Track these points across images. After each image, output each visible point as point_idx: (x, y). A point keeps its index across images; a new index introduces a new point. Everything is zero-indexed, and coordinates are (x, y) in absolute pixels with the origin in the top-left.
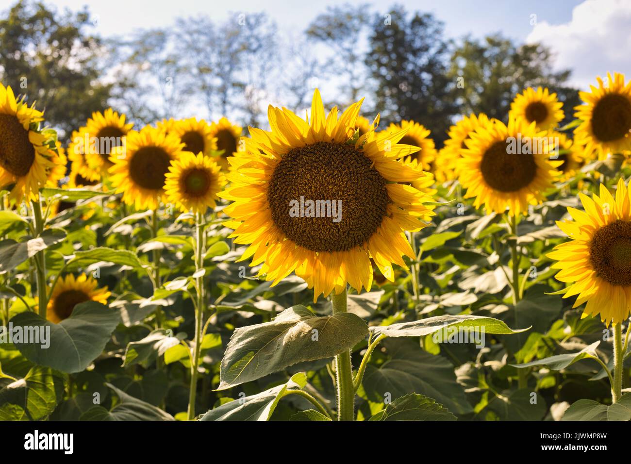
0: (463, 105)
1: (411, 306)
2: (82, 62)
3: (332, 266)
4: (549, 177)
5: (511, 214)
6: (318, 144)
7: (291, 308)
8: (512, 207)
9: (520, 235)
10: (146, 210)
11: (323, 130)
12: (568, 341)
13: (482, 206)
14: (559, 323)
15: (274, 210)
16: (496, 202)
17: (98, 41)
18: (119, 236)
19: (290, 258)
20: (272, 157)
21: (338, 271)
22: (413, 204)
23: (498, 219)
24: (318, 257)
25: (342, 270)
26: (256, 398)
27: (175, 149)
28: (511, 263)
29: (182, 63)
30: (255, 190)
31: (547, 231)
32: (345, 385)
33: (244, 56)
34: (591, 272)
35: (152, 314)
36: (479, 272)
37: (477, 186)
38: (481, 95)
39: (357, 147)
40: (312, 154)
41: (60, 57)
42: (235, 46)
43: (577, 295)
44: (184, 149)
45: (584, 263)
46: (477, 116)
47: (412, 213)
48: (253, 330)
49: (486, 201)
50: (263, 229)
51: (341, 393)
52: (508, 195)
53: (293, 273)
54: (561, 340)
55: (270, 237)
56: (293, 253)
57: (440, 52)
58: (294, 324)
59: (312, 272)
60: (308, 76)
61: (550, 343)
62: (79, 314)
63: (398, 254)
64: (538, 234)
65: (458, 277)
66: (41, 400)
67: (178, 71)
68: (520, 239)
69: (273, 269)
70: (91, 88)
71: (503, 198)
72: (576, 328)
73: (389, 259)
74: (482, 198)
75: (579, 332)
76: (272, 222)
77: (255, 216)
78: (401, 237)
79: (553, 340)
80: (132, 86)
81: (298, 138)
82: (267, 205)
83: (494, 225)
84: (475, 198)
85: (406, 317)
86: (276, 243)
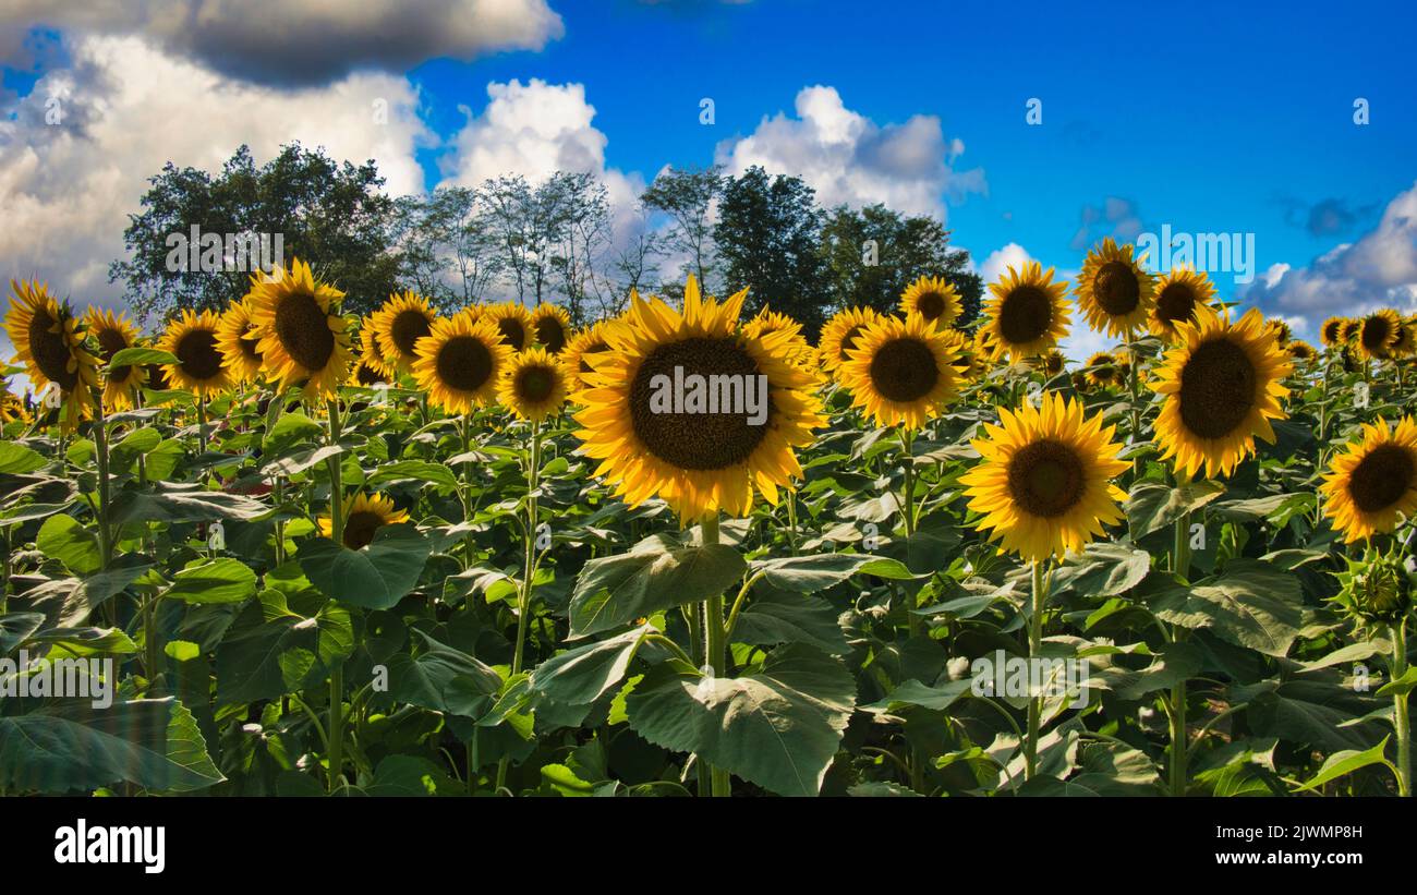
0: (835, 292)
1: (778, 539)
2: (362, 229)
3: (703, 488)
4: (952, 384)
5: (906, 427)
6: (692, 339)
7: (654, 537)
8: (907, 420)
9: (915, 455)
10: (457, 416)
11: (699, 323)
12: (970, 582)
13: (872, 417)
14: (959, 560)
15: (636, 419)
16: (889, 414)
17: (386, 203)
18: (419, 444)
19: (653, 476)
20: (637, 354)
21: (710, 493)
22: (803, 414)
23: (889, 432)
24: (686, 476)
25: (715, 492)
26: (607, 644)
27: (494, 341)
28: (904, 489)
29: (488, 232)
30: (614, 393)
31: (948, 450)
32: (715, 629)
33: (564, 226)
34: (1009, 500)
35: (461, 541)
36: (861, 499)
37: (866, 395)
38: (857, 280)
39: (738, 344)
40: (684, 353)
41: (338, 223)
42: (555, 213)
43: (992, 528)
44: (504, 342)
45: (1000, 490)
46: (862, 311)
47: (800, 425)
48: (606, 565)
49: (877, 412)
50: (622, 440)
51: (710, 640)
52: (903, 405)
53: (655, 496)
54: (961, 581)
55: (630, 450)
56: (657, 471)
57: (808, 226)
58: (657, 557)
59: (679, 494)
60: (644, 251)
61: (948, 582)
62: (382, 538)
63: (783, 473)
64: (938, 454)
65: (834, 504)
66: (335, 643)
67: (482, 241)
68: (917, 460)
69: (633, 488)
70: (373, 262)
71: (897, 409)
72: (979, 566)
73: (773, 480)
74: (872, 409)
75: (982, 571)
76: (633, 433)
77: (613, 424)
78: (787, 453)
79: (951, 578)
80: (426, 260)
81: (668, 332)
82: (628, 411)
83: (886, 440)
84: (863, 408)
85: (771, 551)
86: (637, 458)
